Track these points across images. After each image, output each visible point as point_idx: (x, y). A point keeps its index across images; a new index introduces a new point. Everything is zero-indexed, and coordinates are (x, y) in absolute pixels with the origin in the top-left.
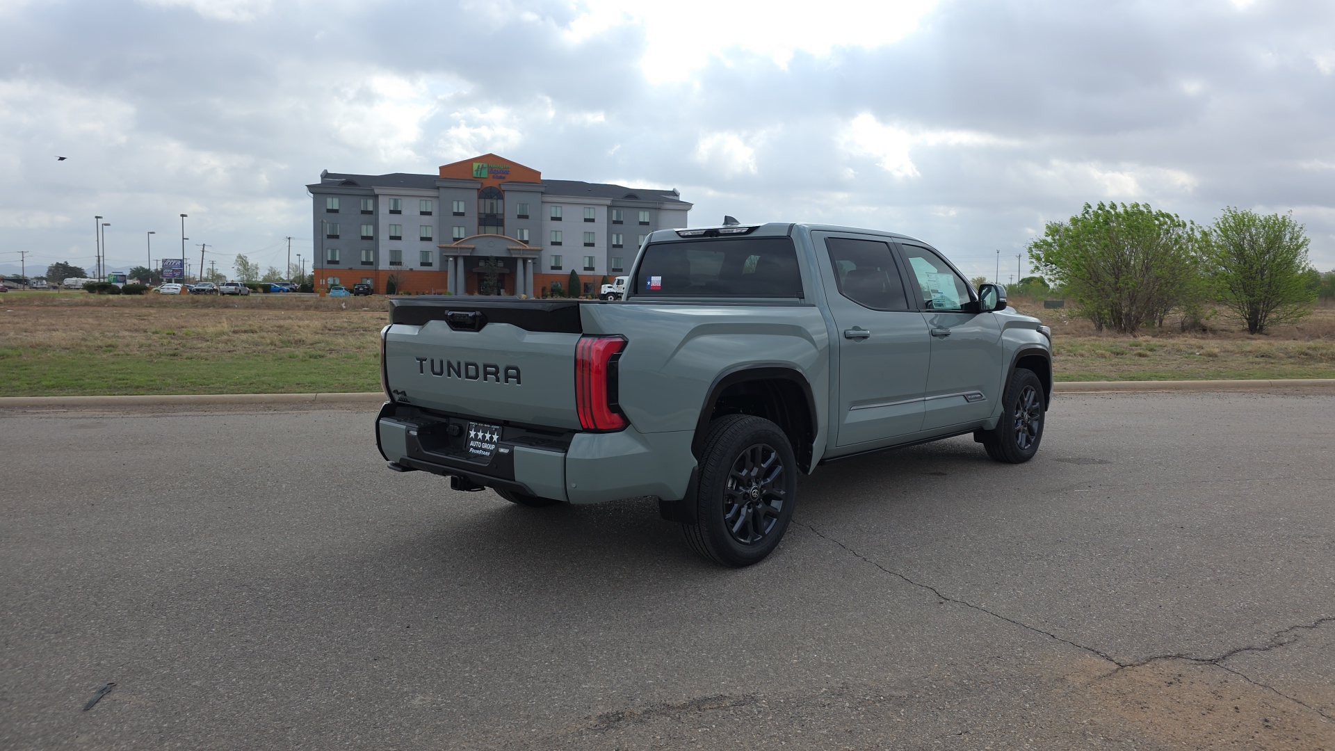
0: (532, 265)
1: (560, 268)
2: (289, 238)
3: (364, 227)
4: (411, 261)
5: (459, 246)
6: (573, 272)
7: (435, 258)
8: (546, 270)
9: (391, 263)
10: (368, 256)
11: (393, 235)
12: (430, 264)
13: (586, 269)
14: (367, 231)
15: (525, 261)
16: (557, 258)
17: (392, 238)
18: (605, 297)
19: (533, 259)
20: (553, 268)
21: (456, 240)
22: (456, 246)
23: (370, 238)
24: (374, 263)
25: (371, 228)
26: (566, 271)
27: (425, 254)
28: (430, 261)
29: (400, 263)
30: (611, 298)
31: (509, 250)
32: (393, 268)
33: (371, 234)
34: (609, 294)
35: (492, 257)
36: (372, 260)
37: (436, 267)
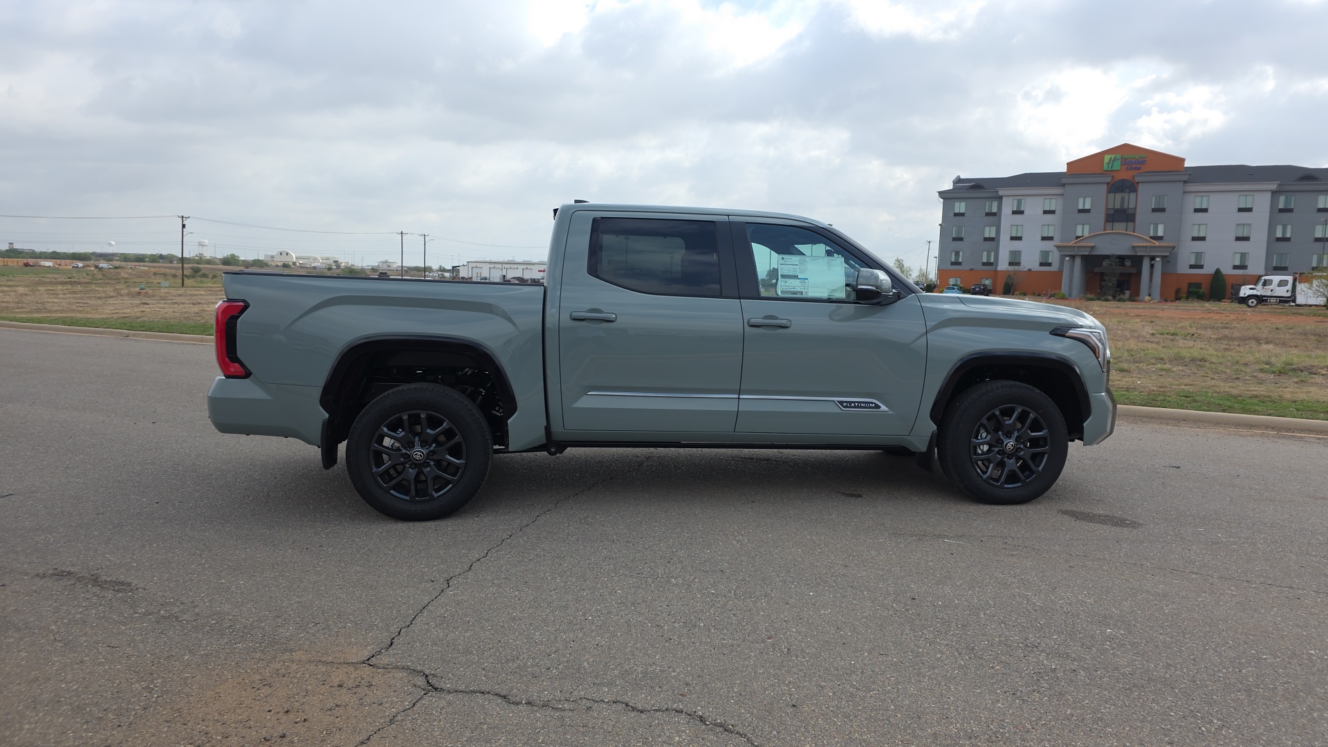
0: (1160, 263)
1: (1201, 267)
2: (929, 242)
3: (987, 229)
4: (1030, 262)
5: (1077, 245)
6: (1218, 271)
7: (1054, 258)
8: (1183, 267)
9: (1010, 264)
10: (989, 256)
11: (1014, 235)
12: (1050, 265)
13: (1235, 267)
14: (990, 232)
15: (1153, 258)
16: (1199, 255)
17: (1013, 238)
18: (1244, 300)
19: (1163, 257)
20: (1192, 267)
21: (1077, 237)
22: (1074, 245)
23: (992, 239)
24: (994, 264)
25: (994, 229)
26: (1209, 269)
27: (1045, 254)
28: (1050, 261)
29: (1018, 264)
30: (1252, 302)
31: (1134, 247)
32: (1011, 268)
33: (993, 235)
34: (1250, 297)
35: (1113, 256)
36: (992, 261)
37: (1055, 267)
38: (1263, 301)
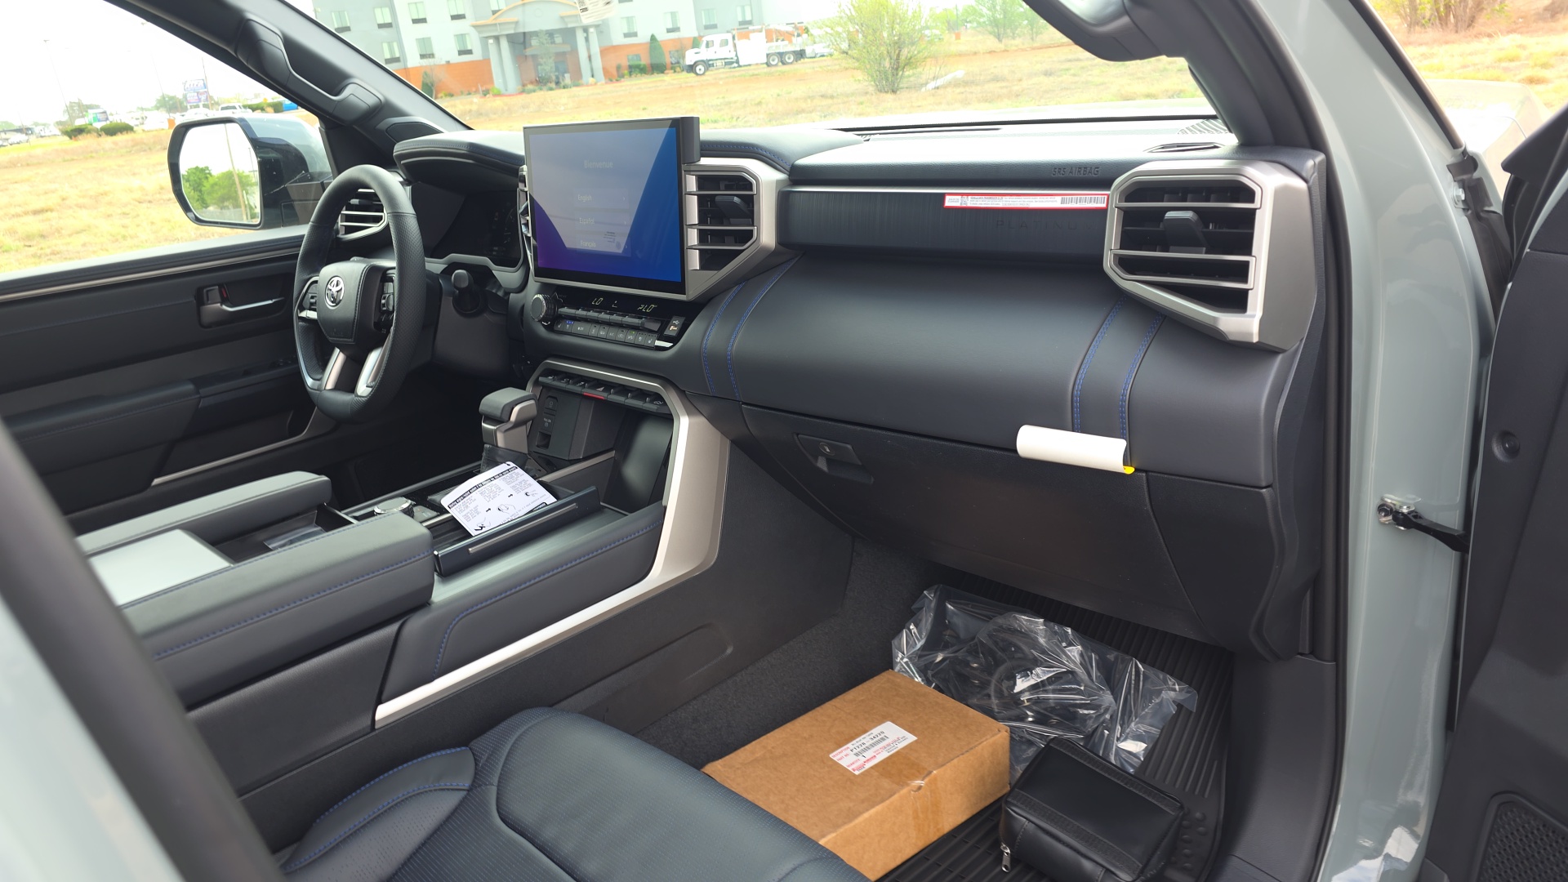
0: (595, 34)
1: (635, 35)
3: (378, 11)
4: (447, 52)
5: (498, 21)
6: (653, 38)
7: (473, 42)
8: (618, 39)
9: (423, 56)
10: (391, 50)
11: (416, 17)
12: (470, 52)
13: (669, 31)
14: (384, 16)
15: (586, 30)
16: (629, 20)
17: (415, 21)
18: (691, 68)
19: (597, 26)
20: (626, 35)
21: (494, 12)
22: (494, 22)
23: (389, 25)
24: (401, 59)
25: (387, 11)
26: (643, 37)
27: (461, 37)
28: (469, 48)
29: (432, 56)
30: (700, 69)
31: (562, 18)
32: (425, 62)
33: (388, 20)
34: (696, 64)
35: (541, 31)
36: (397, 55)
37: (477, 55)
38: (710, 66)
